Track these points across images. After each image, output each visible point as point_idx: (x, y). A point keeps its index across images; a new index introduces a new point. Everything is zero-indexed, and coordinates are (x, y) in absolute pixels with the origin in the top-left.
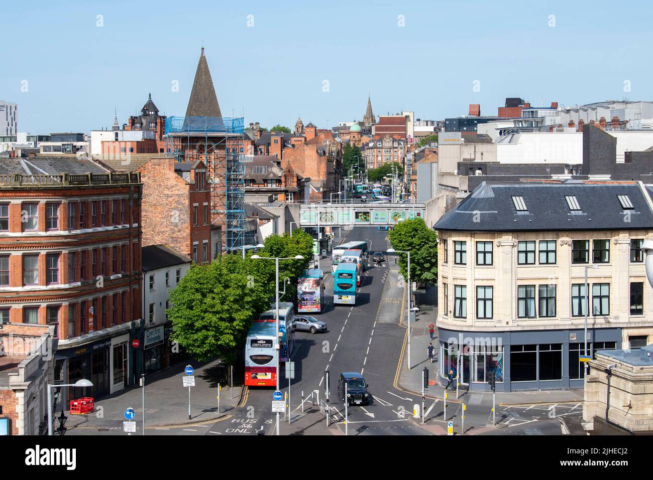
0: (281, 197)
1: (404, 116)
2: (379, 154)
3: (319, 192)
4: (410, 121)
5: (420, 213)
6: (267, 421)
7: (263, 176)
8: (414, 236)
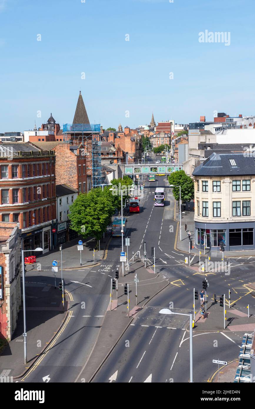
0: (115, 161)
1: (170, 122)
2: (158, 140)
3: (132, 159)
4: (173, 125)
5: (180, 168)
6: (117, 266)
7: (107, 151)
8: (180, 179)
